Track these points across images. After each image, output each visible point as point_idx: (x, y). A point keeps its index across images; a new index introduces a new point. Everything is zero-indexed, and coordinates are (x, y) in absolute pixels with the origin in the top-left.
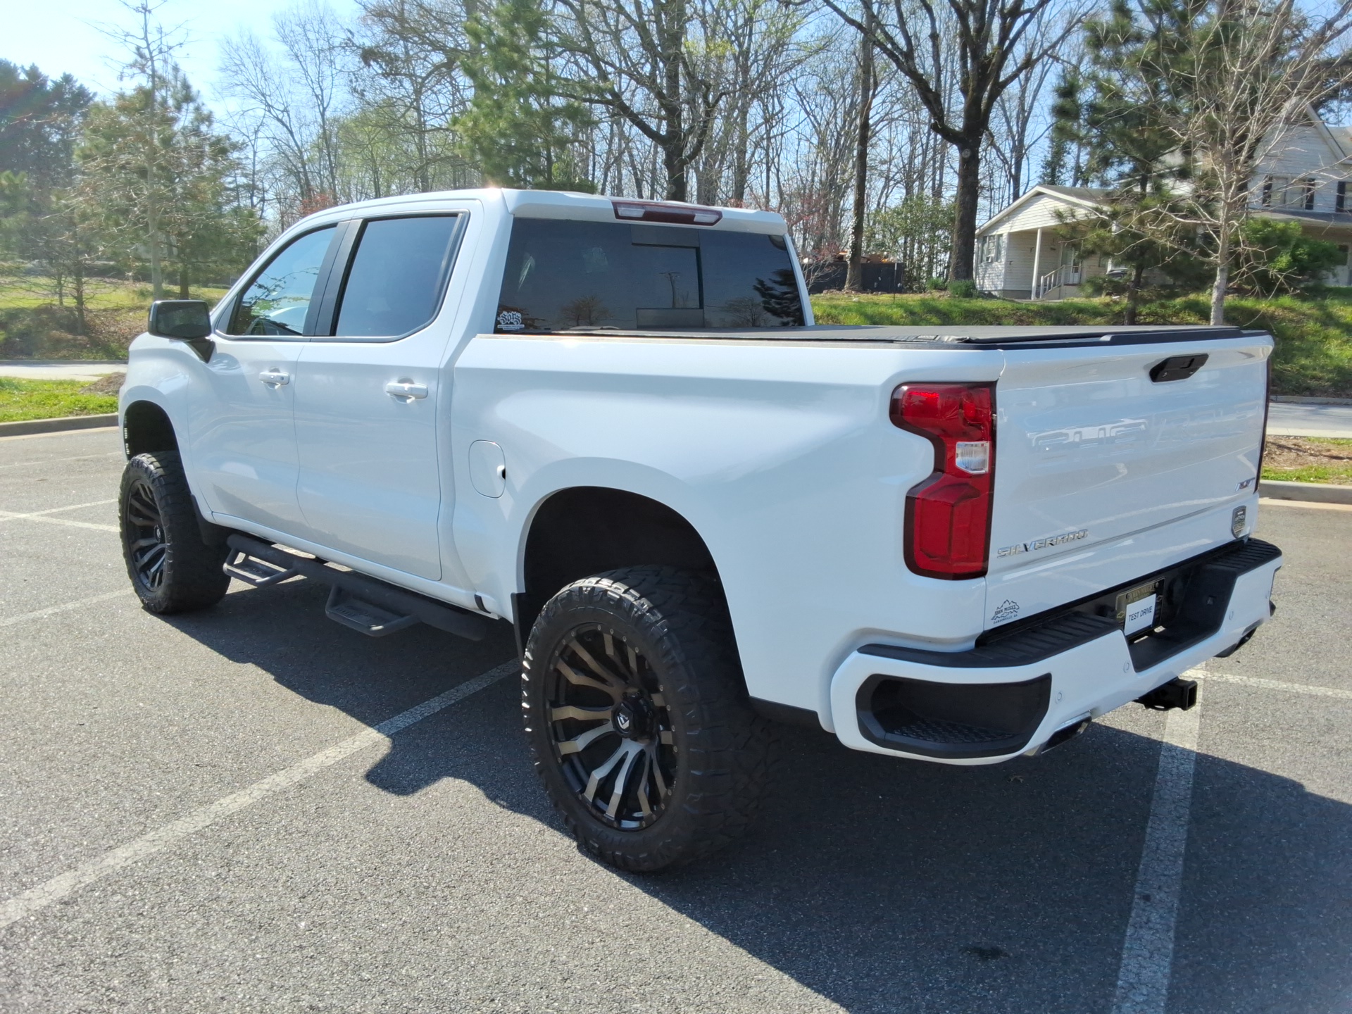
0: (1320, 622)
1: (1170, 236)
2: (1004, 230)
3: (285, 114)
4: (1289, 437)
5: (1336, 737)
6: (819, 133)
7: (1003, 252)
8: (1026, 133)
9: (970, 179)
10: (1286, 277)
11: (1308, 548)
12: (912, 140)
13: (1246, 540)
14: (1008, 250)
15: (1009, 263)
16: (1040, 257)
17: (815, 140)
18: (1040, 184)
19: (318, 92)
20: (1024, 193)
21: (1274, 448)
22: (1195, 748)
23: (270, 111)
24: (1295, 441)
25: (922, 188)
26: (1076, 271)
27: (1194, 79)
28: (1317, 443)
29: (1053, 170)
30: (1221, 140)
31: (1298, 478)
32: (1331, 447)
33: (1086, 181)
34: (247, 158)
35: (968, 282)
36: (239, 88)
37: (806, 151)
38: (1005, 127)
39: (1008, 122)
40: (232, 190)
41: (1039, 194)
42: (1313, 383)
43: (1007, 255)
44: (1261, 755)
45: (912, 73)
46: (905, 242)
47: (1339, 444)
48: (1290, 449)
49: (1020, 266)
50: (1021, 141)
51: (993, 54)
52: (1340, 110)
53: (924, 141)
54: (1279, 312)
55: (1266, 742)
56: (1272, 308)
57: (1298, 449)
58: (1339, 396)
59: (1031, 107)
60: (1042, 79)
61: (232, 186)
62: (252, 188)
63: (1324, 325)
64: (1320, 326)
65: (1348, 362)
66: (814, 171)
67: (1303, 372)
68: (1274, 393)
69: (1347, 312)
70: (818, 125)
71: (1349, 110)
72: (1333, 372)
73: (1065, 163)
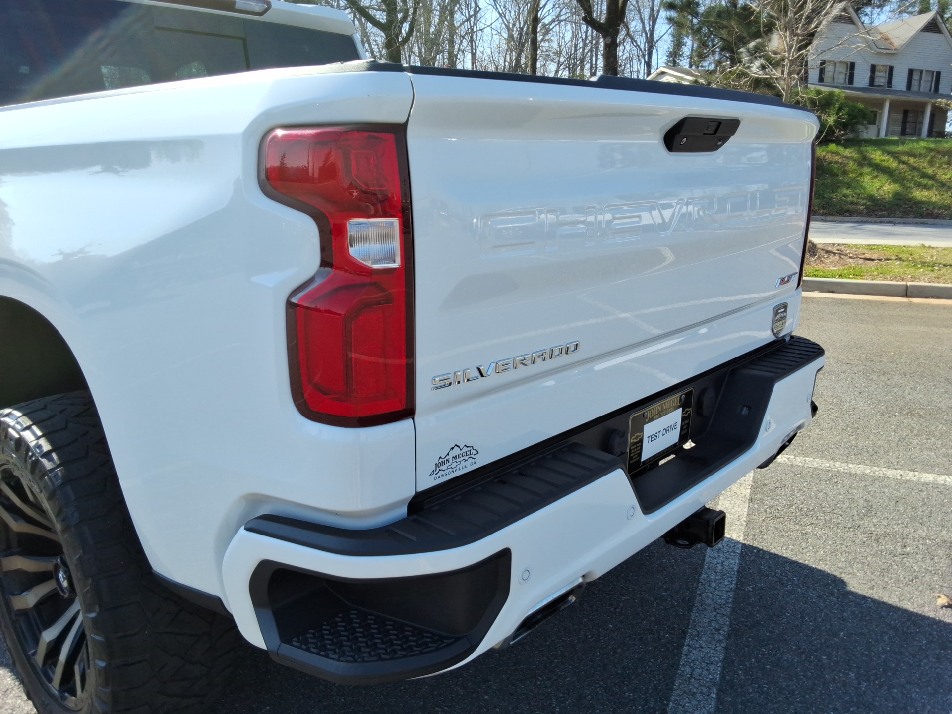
0: (858, 399)
4: (834, 244)
5: (875, 520)
6: (507, 27)
8: (655, 31)
9: (611, 60)
11: (848, 332)
12: (575, 36)
13: (788, 339)
17: (505, 34)
18: (664, 67)
21: (823, 253)
22: (741, 539)
24: (838, 248)
25: (582, 69)
28: (854, 249)
29: (675, 58)
31: (840, 276)
32: (865, 251)
33: (697, 66)
37: (498, 42)
38: (641, 28)
39: (643, 24)
41: (663, 73)
42: (851, 207)
44: (804, 545)
47: (871, 249)
48: (835, 254)
50: (652, 36)
52: (872, 14)
53: (584, 33)
54: (828, 156)
55: (809, 529)
56: (824, 153)
57: (841, 254)
58: (870, 216)
63: (861, 165)
64: (857, 166)
65: (877, 191)
66: (505, 58)
67: (845, 199)
68: (824, 214)
69: (877, 155)
70: (508, 22)
71: (879, 14)
72: (866, 199)
73: (683, 53)
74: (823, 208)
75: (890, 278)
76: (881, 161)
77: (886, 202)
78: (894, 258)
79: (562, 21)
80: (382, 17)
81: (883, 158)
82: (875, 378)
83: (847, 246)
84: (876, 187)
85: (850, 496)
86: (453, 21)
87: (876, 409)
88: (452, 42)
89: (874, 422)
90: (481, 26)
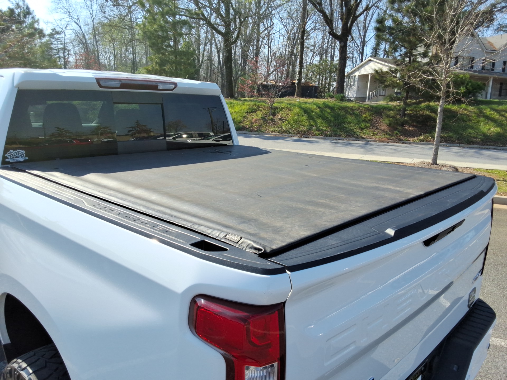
1: (422, 84)
2: (357, 74)
3: (78, 20)
4: (467, 168)
6: (288, 33)
7: (356, 83)
8: (366, 36)
9: (343, 54)
10: (468, 101)
12: (323, 38)
14: (358, 81)
15: (358, 87)
16: (370, 84)
17: (286, 36)
18: (371, 56)
19: (92, 12)
20: (365, 59)
23: (72, 19)
24: (470, 170)
25: (326, 56)
26: (384, 91)
27: (433, 17)
28: (479, 172)
29: (376, 51)
30: (444, 44)
32: (485, 174)
33: (388, 56)
34: (62, 37)
35: (342, 95)
36: (59, 10)
37: (282, 41)
38: (358, 34)
39: (359, 32)
40: (56, 50)
41: (370, 60)
42: (474, 140)
43: (358, 84)
45: (322, 11)
46: (319, 78)
47: (488, 172)
49: (362, 88)
50: (364, 39)
51: (353, 5)
52: (483, 31)
53: (328, 38)
59: (368, 26)
60: (372, 16)
61: (57, 48)
62: (64, 49)
63: (479, 116)
64: (477, 117)
65: (488, 131)
66: (286, 49)
67: (470, 135)
68: (459, 143)
69: (488, 111)
70: (288, 30)
71: (486, 31)
72: (482, 135)
73: (380, 48)
74: (458, 139)
75: (501, 193)
76: (490, 114)
77: (492, 138)
78: (502, 179)
79: (317, 29)
80: (222, 29)
81: (491, 113)
82: (500, 269)
83: (474, 169)
84: (487, 129)
85: (495, 364)
86: (259, 30)
87: (503, 294)
88: (258, 41)
89: (503, 304)
90: (274, 32)
